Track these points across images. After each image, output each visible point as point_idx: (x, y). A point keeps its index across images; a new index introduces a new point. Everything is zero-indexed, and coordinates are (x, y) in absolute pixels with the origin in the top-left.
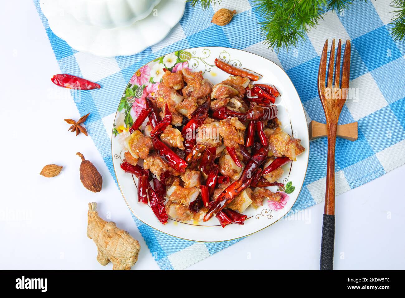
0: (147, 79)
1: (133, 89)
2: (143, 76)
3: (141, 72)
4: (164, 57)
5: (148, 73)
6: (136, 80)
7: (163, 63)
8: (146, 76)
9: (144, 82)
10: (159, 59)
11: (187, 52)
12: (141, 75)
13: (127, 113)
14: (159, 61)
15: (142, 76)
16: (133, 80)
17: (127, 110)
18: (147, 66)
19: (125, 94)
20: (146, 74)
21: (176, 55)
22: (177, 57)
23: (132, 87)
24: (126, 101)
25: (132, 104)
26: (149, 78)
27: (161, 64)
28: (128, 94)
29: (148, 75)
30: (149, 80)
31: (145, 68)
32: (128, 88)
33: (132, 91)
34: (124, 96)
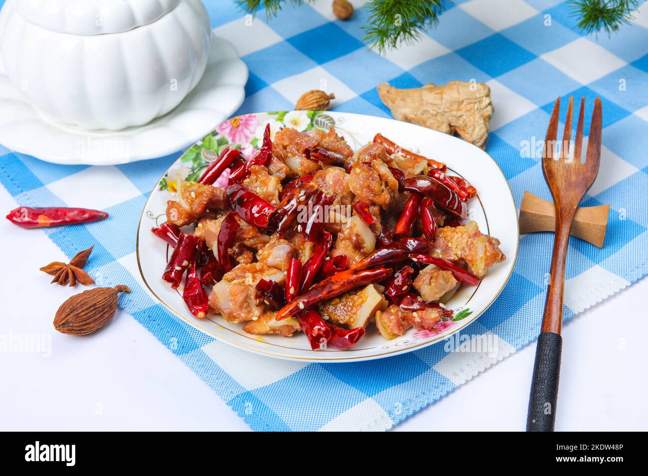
0: (247, 137)
1: (218, 141)
2: (242, 130)
3: (241, 122)
4: (286, 112)
5: (252, 128)
6: (228, 130)
7: (282, 122)
8: (247, 132)
9: (240, 140)
10: (277, 113)
11: (328, 117)
12: (238, 126)
13: (195, 171)
14: (277, 116)
15: (240, 128)
16: (224, 127)
17: (196, 166)
18: (255, 116)
19: (202, 141)
20: (248, 129)
21: (309, 117)
22: (309, 121)
23: (218, 137)
24: (200, 154)
25: (208, 163)
26: (251, 137)
27: (279, 122)
28: (207, 144)
29: (251, 133)
30: (250, 140)
31: (250, 118)
32: (211, 136)
33: (215, 144)
34: (199, 143)
